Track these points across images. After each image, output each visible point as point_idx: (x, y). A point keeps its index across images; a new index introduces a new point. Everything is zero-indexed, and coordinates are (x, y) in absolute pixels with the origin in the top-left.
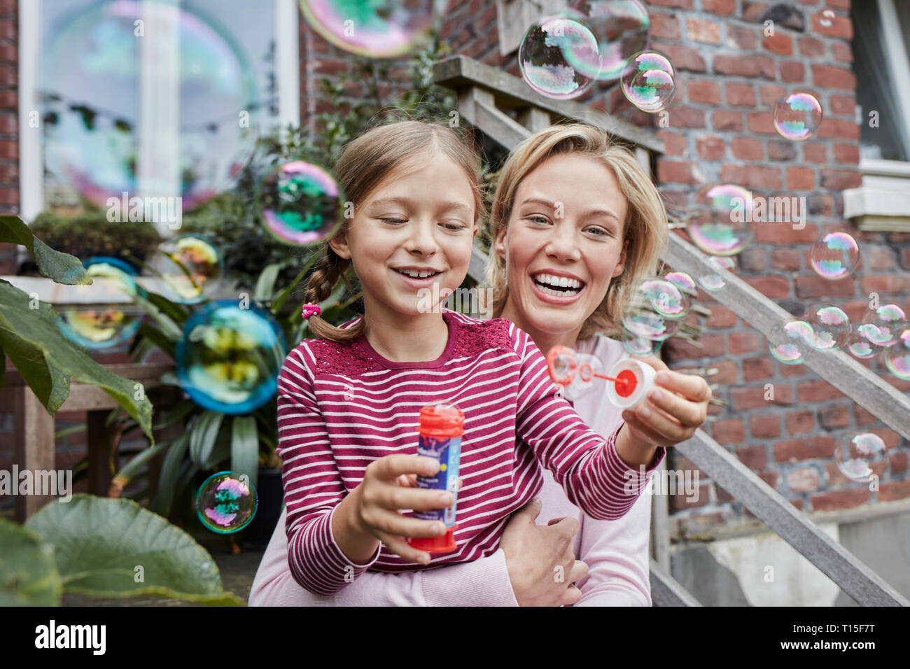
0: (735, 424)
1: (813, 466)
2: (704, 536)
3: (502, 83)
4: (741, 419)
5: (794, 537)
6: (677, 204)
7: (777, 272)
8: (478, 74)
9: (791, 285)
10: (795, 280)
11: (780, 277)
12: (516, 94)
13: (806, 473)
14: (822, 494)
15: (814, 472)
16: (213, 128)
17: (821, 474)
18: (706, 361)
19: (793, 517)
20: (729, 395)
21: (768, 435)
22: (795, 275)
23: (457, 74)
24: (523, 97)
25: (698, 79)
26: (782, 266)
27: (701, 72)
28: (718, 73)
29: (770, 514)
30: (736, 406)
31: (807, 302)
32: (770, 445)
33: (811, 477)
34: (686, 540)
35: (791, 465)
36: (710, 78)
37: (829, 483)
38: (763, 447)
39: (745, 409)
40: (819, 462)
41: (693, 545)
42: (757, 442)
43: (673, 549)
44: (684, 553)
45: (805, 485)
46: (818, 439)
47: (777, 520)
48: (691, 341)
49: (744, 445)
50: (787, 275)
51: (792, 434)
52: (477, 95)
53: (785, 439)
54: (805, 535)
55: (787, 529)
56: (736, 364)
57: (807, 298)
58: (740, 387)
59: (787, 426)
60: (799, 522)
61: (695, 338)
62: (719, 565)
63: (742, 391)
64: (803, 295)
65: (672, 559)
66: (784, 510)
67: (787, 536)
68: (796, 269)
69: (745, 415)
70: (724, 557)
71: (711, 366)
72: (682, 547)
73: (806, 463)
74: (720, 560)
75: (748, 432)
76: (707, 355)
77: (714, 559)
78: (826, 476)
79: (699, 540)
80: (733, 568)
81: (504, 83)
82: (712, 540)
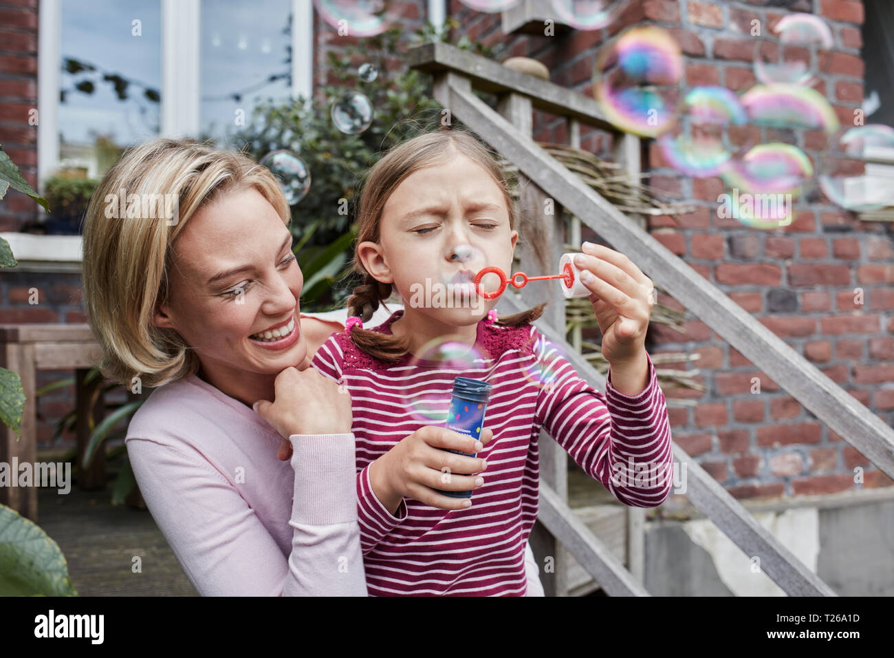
0: (718, 408)
1: (797, 451)
2: (680, 515)
3: (479, 68)
4: (724, 404)
5: (736, 533)
6: (667, 189)
7: (769, 260)
8: (453, 60)
9: (784, 272)
10: (788, 268)
11: (772, 264)
12: (494, 79)
13: (789, 457)
14: (804, 479)
15: (797, 457)
16: (237, 98)
17: (804, 459)
18: (691, 345)
19: (735, 514)
20: (714, 380)
21: (751, 420)
22: (789, 263)
23: (430, 59)
24: (501, 82)
25: (697, 63)
26: (775, 253)
27: (700, 56)
28: (718, 57)
29: (713, 509)
30: (719, 390)
31: (799, 291)
32: (753, 430)
33: (794, 462)
34: (661, 518)
35: (774, 450)
36: (709, 63)
37: (814, 468)
38: (746, 432)
39: (729, 394)
40: (803, 448)
41: (668, 524)
42: (740, 427)
43: (648, 526)
44: (660, 532)
45: (788, 469)
46: (803, 425)
47: (720, 515)
48: (674, 327)
49: (726, 429)
50: (781, 263)
51: (776, 419)
52: (452, 80)
53: (769, 423)
54: (746, 533)
55: (729, 525)
56: (722, 350)
57: (799, 286)
58: (723, 372)
59: (772, 412)
60: (740, 519)
61: (679, 324)
62: (693, 544)
63: (727, 376)
64: (795, 282)
65: (646, 536)
66: (727, 507)
67: (729, 531)
68: (789, 257)
69: (729, 400)
70: (699, 536)
71: (695, 351)
72: (656, 525)
73: (790, 448)
74: (694, 538)
75: (731, 416)
76: (693, 340)
77: (689, 539)
78: (810, 461)
79: (674, 518)
80: (708, 546)
81: (483, 68)
82: (687, 519)
